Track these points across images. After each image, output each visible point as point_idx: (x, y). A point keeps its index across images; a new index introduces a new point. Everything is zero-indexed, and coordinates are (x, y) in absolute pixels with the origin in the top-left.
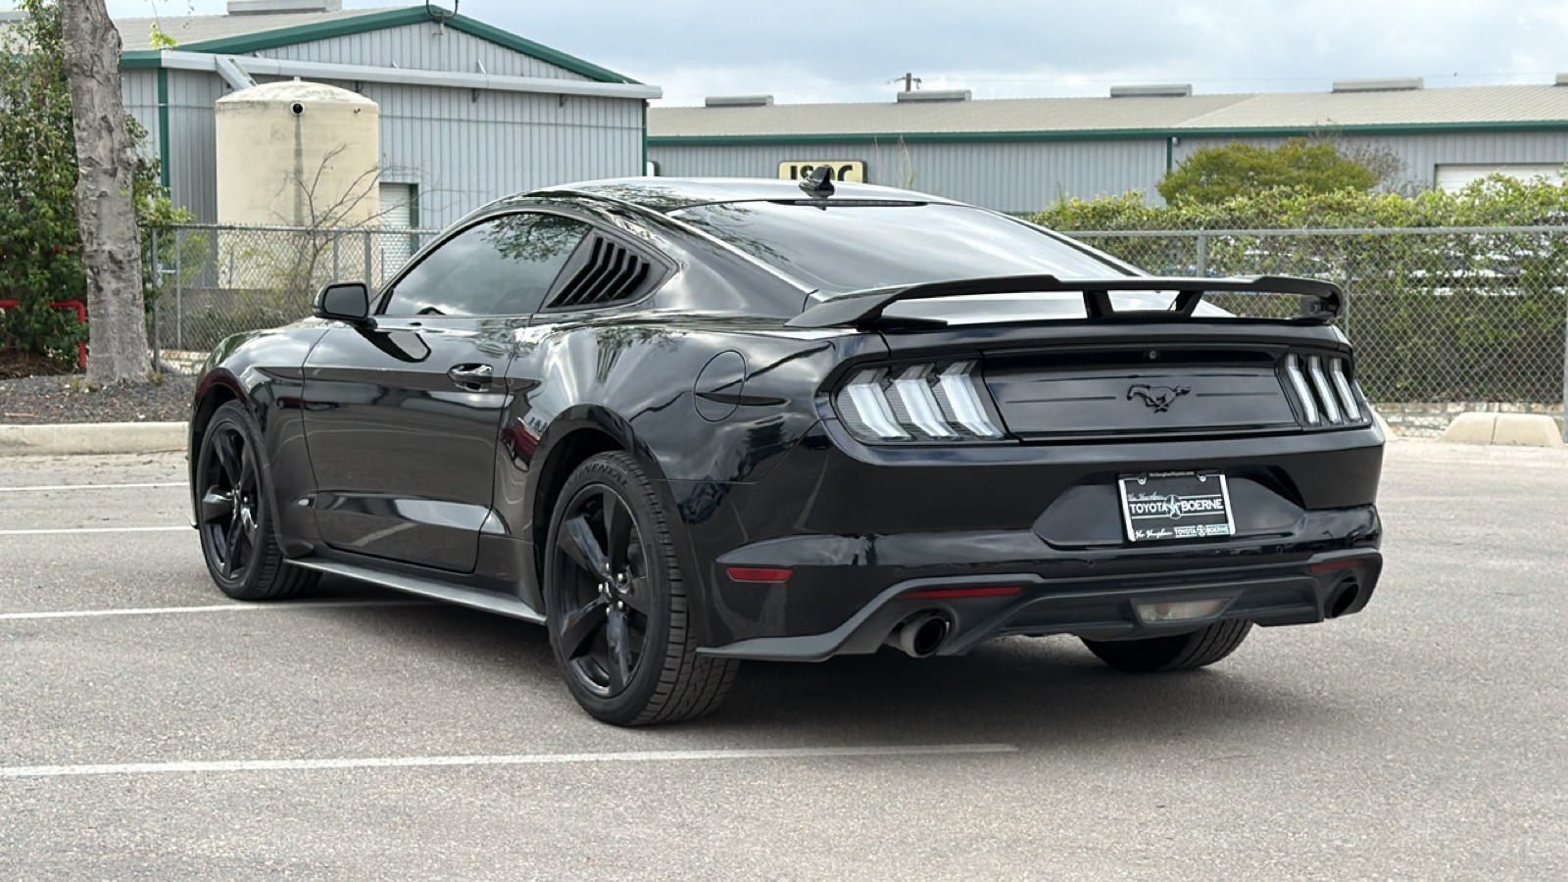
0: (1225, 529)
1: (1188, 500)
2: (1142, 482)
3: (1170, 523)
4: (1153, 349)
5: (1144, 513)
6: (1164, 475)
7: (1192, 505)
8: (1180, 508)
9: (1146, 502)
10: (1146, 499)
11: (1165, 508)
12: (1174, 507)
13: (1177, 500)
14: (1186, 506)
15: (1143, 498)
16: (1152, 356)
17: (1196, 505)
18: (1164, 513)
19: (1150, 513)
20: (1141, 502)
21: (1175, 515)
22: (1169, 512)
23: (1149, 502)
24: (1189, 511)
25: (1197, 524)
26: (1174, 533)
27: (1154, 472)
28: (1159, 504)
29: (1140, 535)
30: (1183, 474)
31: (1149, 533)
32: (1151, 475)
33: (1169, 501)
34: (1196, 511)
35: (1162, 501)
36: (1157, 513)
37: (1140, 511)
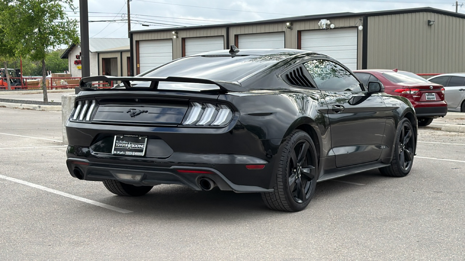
0: (141, 154)
1: (134, 144)
2: (122, 137)
3: (125, 150)
4: (137, 98)
5: (119, 146)
6: (129, 136)
7: (135, 146)
8: (131, 146)
9: (121, 143)
10: (122, 142)
11: (126, 146)
12: (129, 146)
13: (131, 144)
14: (133, 146)
15: (120, 142)
16: (137, 100)
17: (136, 146)
18: (126, 147)
19: (121, 146)
20: (120, 143)
21: (129, 148)
22: (127, 147)
23: (122, 143)
24: (134, 147)
25: (133, 151)
26: (125, 153)
27: (126, 135)
28: (125, 144)
29: (115, 152)
30: (135, 136)
31: (118, 152)
32: (125, 135)
33: (128, 144)
34: (136, 148)
35: (126, 143)
36: (124, 147)
37: (118, 146)
